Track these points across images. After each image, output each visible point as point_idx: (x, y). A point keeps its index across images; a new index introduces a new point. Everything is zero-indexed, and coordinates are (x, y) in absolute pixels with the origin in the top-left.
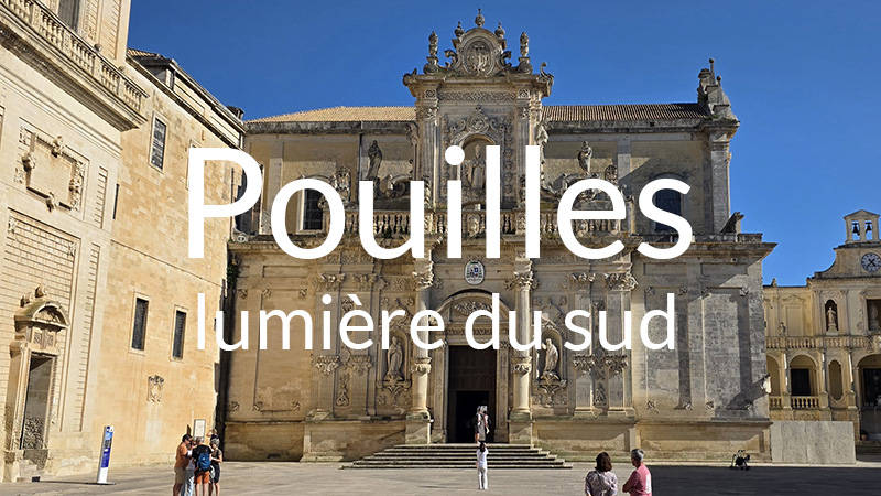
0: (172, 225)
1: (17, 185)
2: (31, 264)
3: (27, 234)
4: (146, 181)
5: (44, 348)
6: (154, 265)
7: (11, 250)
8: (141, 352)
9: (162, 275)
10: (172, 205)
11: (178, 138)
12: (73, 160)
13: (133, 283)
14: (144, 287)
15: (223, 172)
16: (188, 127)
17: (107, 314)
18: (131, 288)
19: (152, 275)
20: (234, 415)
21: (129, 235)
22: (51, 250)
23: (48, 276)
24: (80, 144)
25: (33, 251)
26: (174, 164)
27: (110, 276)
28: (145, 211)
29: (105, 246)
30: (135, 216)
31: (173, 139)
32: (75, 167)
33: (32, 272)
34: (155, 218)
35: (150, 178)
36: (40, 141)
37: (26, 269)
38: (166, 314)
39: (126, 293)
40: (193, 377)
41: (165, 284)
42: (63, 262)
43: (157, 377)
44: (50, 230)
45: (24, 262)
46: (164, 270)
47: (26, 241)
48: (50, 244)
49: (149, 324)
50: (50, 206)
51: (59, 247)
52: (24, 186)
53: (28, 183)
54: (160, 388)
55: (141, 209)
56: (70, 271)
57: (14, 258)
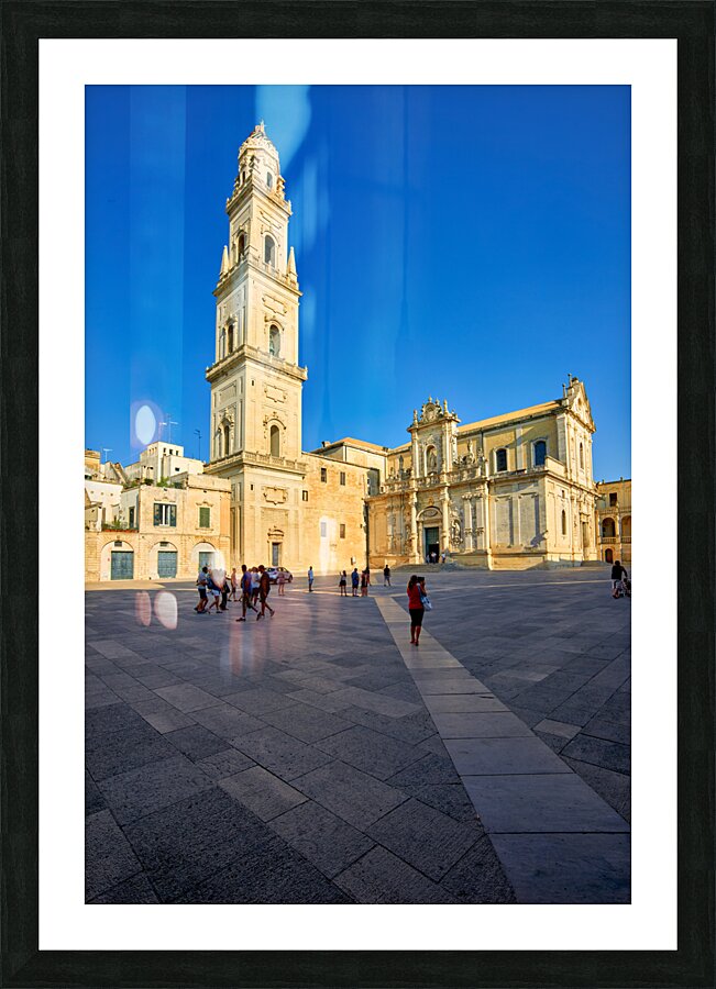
3: (269, 512)
4: (320, 488)
5: (277, 540)
6: (327, 512)
8: (326, 538)
11: (333, 471)
12: (283, 490)
15: (358, 476)
16: (337, 466)
17: (308, 529)
23: (278, 522)
24: (285, 485)
25: (272, 516)
26: (331, 479)
27: (307, 518)
29: (300, 510)
31: (330, 472)
33: (273, 521)
34: (325, 498)
36: (270, 488)
37: (270, 522)
38: (335, 525)
40: (351, 543)
42: (283, 517)
43: (333, 544)
44: (276, 510)
45: (269, 519)
46: (332, 512)
48: (278, 513)
49: (328, 529)
50: (275, 504)
51: (281, 514)
52: (265, 501)
54: (335, 548)
55: (319, 496)
56: (287, 520)
57: (265, 519)
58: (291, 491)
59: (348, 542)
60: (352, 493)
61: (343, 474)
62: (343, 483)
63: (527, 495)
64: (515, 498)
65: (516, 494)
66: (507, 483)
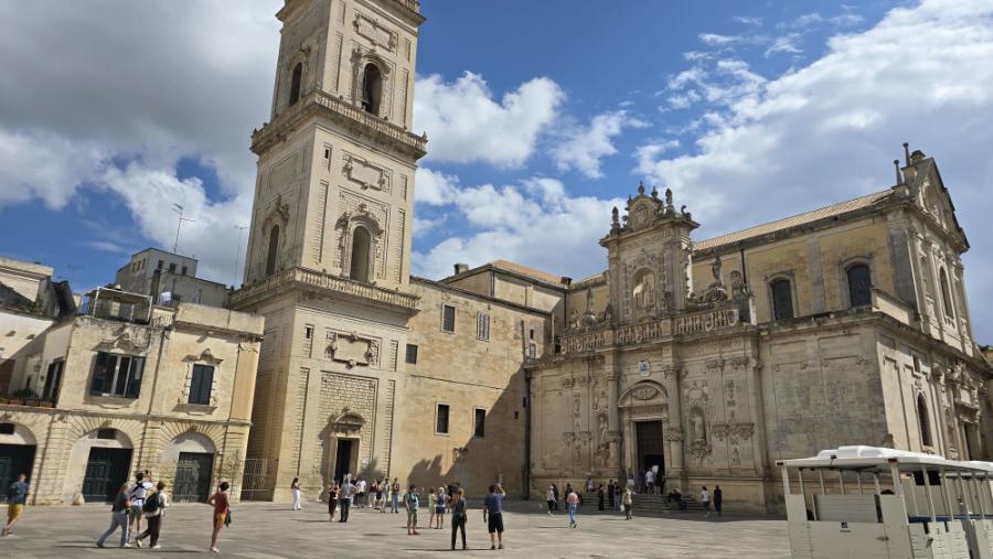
0: (466, 361)
1: (325, 359)
2: (341, 395)
3: (337, 381)
4: (441, 341)
5: (348, 435)
6: (452, 385)
7: (325, 390)
8: (446, 434)
9: (460, 390)
10: (463, 350)
11: (467, 312)
13: (434, 397)
14: (444, 398)
15: (512, 323)
16: (474, 304)
17: (415, 415)
18: (433, 399)
21: (428, 371)
22: (356, 387)
23: (355, 400)
24: (372, 332)
25: (342, 389)
26: (464, 327)
27: (414, 395)
28: (440, 357)
29: (400, 379)
30: (432, 361)
32: (370, 344)
33: (342, 399)
34: (450, 360)
35: (443, 338)
37: (337, 398)
38: (467, 412)
39: (429, 402)
40: (497, 448)
41: (463, 395)
42: (366, 391)
44: (353, 377)
45: (336, 394)
46: (461, 387)
47: (336, 384)
49: (451, 418)
50: (350, 366)
53: (333, 357)
54: (464, 454)
55: (438, 355)
56: (371, 395)
57: (328, 393)
58: (384, 343)
59: (489, 446)
61: (486, 319)
62: (485, 333)
63: (838, 361)
64: (813, 366)
65: (815, 359)
66: (795, 339)
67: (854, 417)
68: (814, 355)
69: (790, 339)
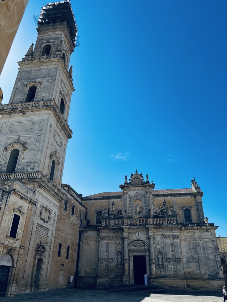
0: (68, 224)
1: (39, 218)
2: (40, 236)
3: (40, 229)
4: (63, 214)
5: (41, 257)
6: (63, 235)
7: (36, 233)
8: (60, 258)
9: (65, 237)
10: (68, 219)
11: (70, 203)
12: (50, 211)
13: (59, 240)
14: (61, 240)
15: (79, 210)
16: (72, 200)
17: (54, 248)
18: (59, 241)
19: (63, 237)
20: (79, 275)
21: (59, 227)
22: (44, 232)
23: (43, 239)
24: (51, 207)
25: (40, 233)
26: (69, 210)
27: (55, 238)
28: (62, 221)
29: (54, 231)
30: (60, 223)
31: (69, 204)
32: (50, 212)
33: (40, 238)
34: (64, 223)
36: (44, 207)
37: (39, 237)
38: (65, 247)
39: (57, 242)
41: (65, 239)
42: (46, 235)
43: (63, 264)
44: (44, 228)
45: (38, 235)
46: (65, 236)
47: (39, 231)
48: (44, 231)
49: (62, 250)
50: (44, 222)
51: (45, 232)
52: (40, 218)
53: (41, 217)
54: (63, 267)
56: (47, 237)
57: (37, 235)
58: (53, 213)
59: (69, 263)
60: (75, 222)
61: (73, 207)
62: (73, 214)
63: (205, 240)
64: (197, 240)
65: (198, 238)
66: (191, 231)
67: (211, 258)
68: (197, 237)
69: (190, 231)
